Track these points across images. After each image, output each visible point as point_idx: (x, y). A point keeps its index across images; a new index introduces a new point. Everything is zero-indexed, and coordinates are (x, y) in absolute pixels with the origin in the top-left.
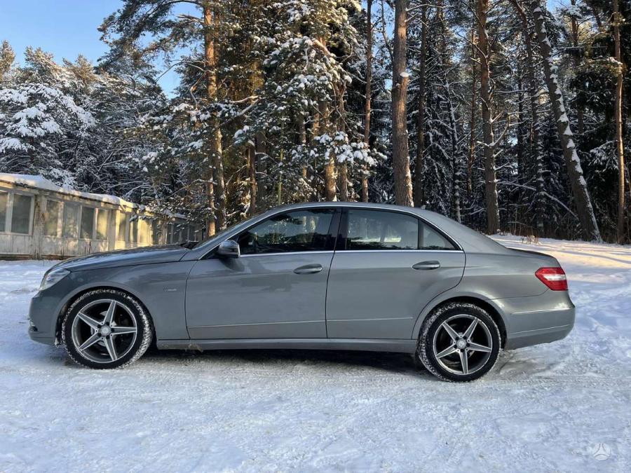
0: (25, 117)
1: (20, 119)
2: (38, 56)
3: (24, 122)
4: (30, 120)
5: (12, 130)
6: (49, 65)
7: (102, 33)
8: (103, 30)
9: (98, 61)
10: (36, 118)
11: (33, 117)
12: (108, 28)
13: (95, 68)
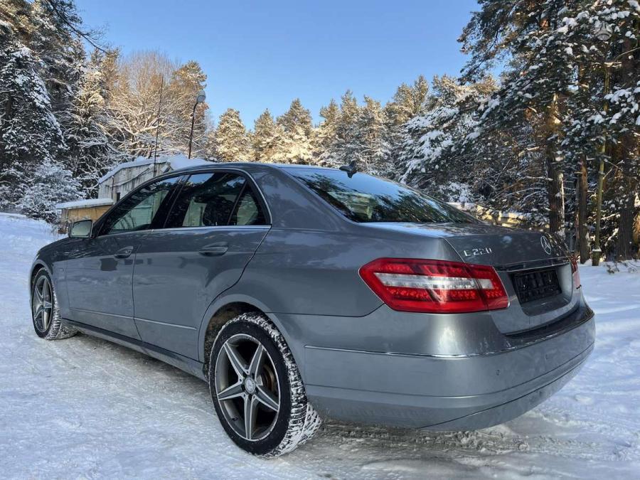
0: (428, 140)
1: (423, 143)
2: (444, 82)
3: (427, 143)
4: (432, 141)
5: (418, 153)
6: (453, 88)
7: (463, 43)
8: (463, 39)
9: (461, 72)
10: (437, 138)
11: (434, 139)
12: (468, 37)
13: (459, 80)
